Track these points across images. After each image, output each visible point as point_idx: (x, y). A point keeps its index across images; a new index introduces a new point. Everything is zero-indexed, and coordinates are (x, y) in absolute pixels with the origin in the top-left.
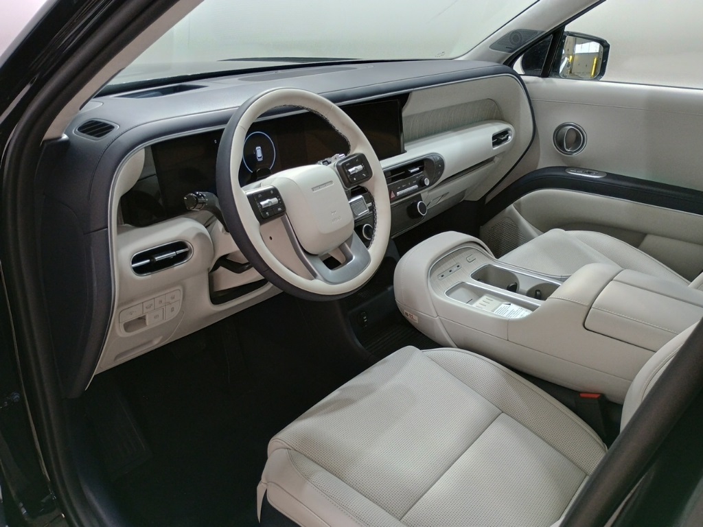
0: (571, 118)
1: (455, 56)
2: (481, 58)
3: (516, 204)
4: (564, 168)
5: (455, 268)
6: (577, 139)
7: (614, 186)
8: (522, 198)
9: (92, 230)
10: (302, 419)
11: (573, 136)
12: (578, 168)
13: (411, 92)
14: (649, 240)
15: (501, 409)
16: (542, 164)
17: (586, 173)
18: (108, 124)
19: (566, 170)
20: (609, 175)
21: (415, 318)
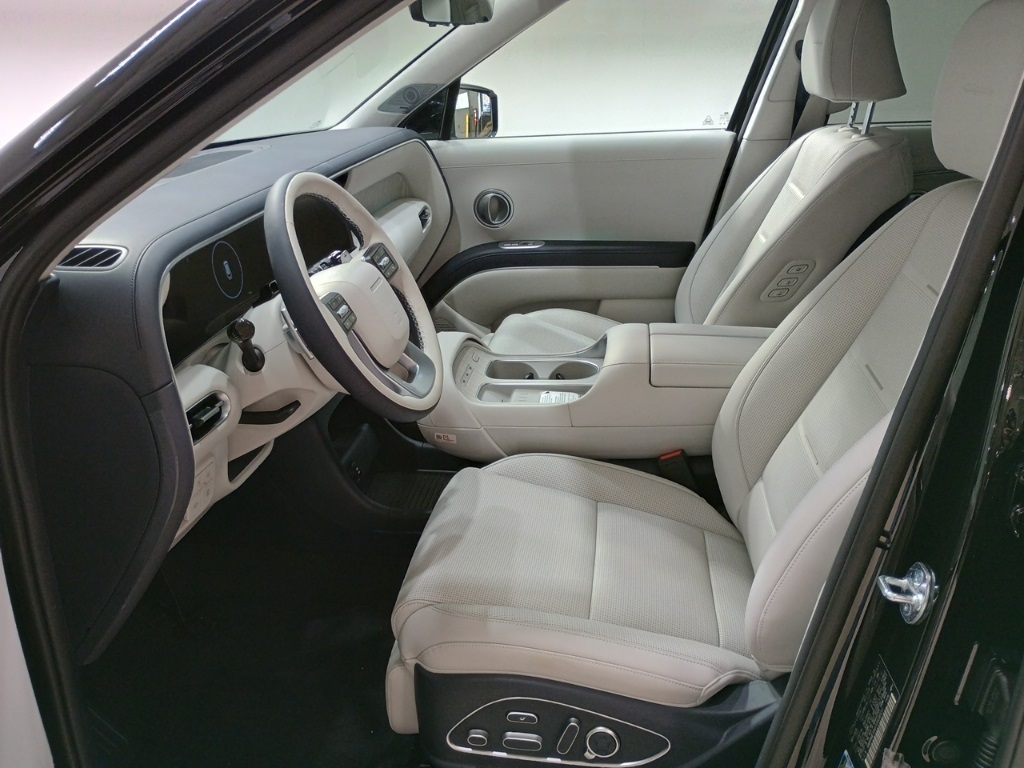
0: (491, 184)
1: (331, 125)
2: (368, 123)
3: (448, 299)
4: (496, 244)
5: (469, 372)
6: (502, 206)
7: (557, 254)
8: (455, 290)
9: (156, 387)
10: (410, 579)
11: (495, 204)
12: (512, 242)
13: (350, 170)
14: (605, 305)
15: (596, 499)
16: (465, 246)
17: (522, 245)
18: (102, 249)
19: (500, 245)
20: (548, 243)
21: (453, 438)
